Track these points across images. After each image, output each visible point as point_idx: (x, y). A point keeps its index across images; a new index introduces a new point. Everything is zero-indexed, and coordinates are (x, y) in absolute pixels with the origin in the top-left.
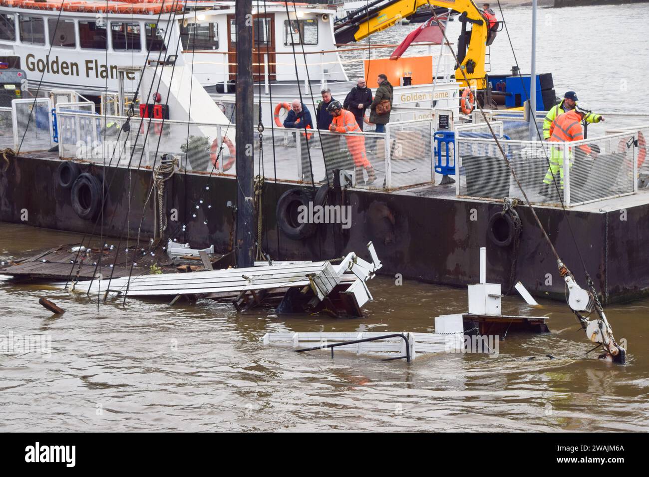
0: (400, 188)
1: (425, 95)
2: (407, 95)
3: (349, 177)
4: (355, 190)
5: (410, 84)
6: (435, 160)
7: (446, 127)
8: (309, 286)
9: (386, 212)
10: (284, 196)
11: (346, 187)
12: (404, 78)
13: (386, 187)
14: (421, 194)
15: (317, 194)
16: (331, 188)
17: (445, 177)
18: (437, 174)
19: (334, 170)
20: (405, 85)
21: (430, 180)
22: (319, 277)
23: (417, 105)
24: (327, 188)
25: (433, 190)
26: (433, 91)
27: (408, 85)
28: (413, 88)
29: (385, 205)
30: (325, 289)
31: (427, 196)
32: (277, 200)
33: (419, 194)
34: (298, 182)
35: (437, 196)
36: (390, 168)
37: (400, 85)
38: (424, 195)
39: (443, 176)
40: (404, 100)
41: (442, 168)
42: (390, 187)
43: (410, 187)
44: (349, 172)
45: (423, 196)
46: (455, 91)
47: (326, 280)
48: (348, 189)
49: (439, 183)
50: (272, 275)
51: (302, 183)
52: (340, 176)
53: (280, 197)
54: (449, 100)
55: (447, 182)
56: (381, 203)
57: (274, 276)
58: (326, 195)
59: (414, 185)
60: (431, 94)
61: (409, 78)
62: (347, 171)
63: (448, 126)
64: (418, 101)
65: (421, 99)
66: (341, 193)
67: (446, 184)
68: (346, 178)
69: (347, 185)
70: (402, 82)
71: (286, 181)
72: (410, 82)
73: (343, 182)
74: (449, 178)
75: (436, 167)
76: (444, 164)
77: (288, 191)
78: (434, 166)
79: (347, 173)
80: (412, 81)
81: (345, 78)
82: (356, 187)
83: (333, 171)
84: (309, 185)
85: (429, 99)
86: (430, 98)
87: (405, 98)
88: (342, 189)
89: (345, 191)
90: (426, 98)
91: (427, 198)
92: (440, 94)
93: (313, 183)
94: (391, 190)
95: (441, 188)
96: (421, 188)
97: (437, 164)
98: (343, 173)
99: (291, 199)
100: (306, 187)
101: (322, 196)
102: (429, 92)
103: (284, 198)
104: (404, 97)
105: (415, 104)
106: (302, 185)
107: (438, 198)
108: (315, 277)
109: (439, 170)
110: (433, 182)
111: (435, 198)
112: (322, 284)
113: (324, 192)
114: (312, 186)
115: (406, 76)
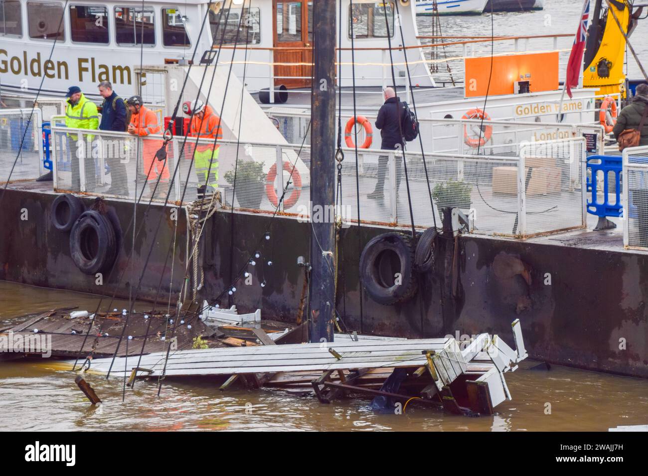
0: (538, 235)
1: (549, 106)
2: (524, 107)
3: (464, 218)
4: (473, 236)
5: (528, 91)
6: (588, 197)
7: (593, 151)
9: (519, 268)
10: (371, 243)
11: (460, 231)
12: (520, 83)
13: (517, 233)
14: (571, 242)
15: (420, 240)
16: (438, 233)
17: (602, 219)
18: (589, 215)
19: (444, 208)
20: (520, 92)
21: (579, 224)
22: (440, 357)
23: (537, 119)
24: (433, 234)
25: (585, 238)
26: (562, 100)
27: (525, 92)
28: (532, 96)
29: (517, 257)
31: (580, 246)
32: (361, 251)
33: (567, 243)
34: (390, 225)
35: (595, 246)
36: (524, 207)
37: (513, 92)
38: (575, 244)
39: (599, 218)
40: (520, 113)
41: (598, 207)
42: (523, 233)
43: (551, 233)
44: (464, 212)
45: (574, 246)
46: (590, 100)
48: (463, 235)
49: (594, 228)
50: (370, 352)
51: (397, 226)
52: (453, 217)
53: (365, 245)
54: (582, 113)
55: (605, 227)
56: (510, 255)
57: (373, 354)
58: (432, 243)
59: (557, 231)
60: (557, 105)
61: (527, 83)
62: (461, 210)
63: (595, 148)
64: (540, 114)
65: (544, 112)
66: (454, 240)
67: (603, 229)
68: (461, 220)
69: (462, 229)
70: (517, 88)
71: (373, 223)
72: (528, 88)
73: (456, 226)
74: (608, 220)
75: (588, 206)
76: (600, 201)
77: (378, 236)
78: (586, 204)
79: (462, 213)
80: (530, 87)
81: (432, 83)
82: (474, 232)
83: (442, 209)
84: (406, 229)
85: (555, 110)
87: (521, 111)
88: (455, 234)
89: (459, 238)
90: (551, 111)
91: (580, 249)
92: (570, 104)
93: (413, 226)
94: (527, 236)
95: (596, 236)
96: (568, 235)
97: (590, 202)
98: (456, 213)
99: (381, 247)
100: (403, 231)
101: (427, 243)
102: (555, 103)
103: (372, 247)
104: (520, 109)
105: (534, 118)
106: (397, 228)
107: (597, 248)
108: (434, 356)
109: (594, 209)
110: (584, 226)
111: (592, 248)
113: (430, 239)
114: (411, 230)
115: (522, 80)
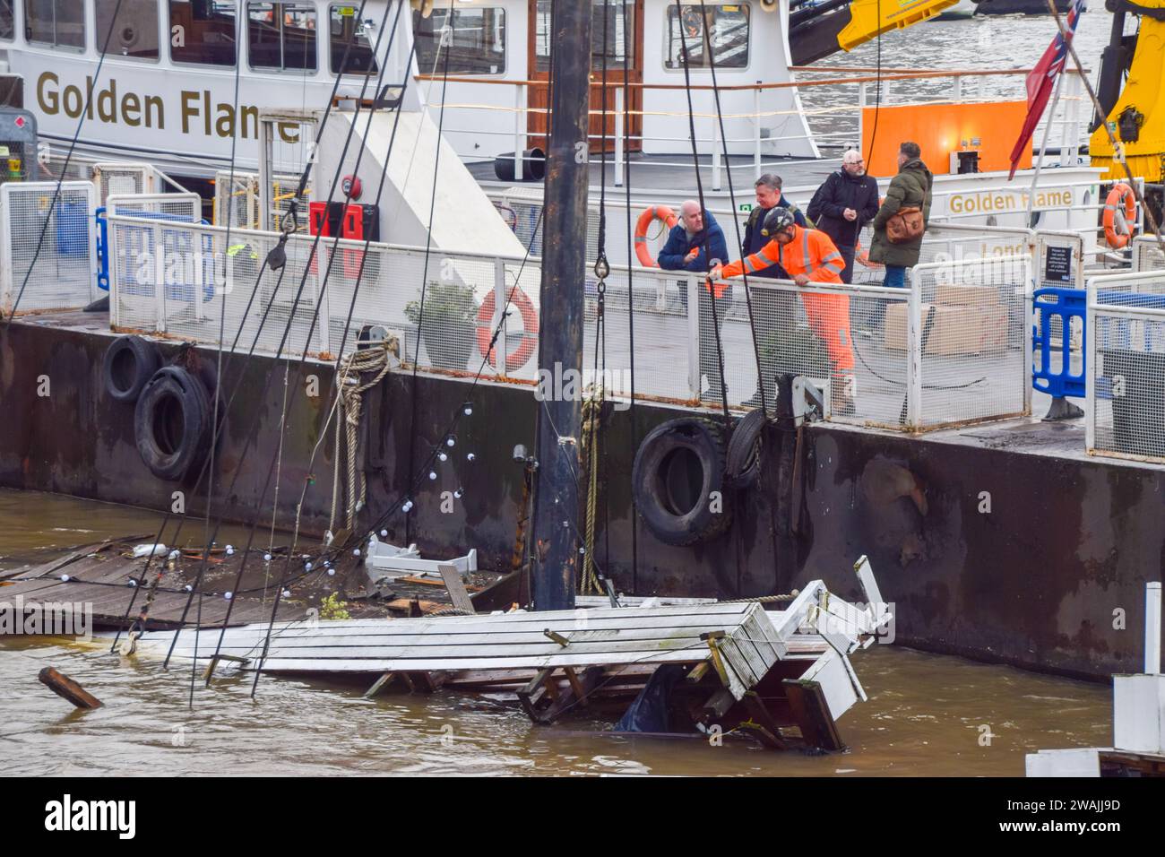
0: (943, 427)
1: (1011, 197)
2: (965, 198)
3: (816, 395)
4: (829, 426)
5: (975, 170)
6: (1034, 359)
7: (1064, 277)
8: (708, 662)
9: (906, 484)
10: (653, 436)
11: (807, 418)
12: (961, 155)
13: (907, 423)
14: (997, 441)
15: (735, 433)
16: (770, 421)
17: (1058, 401)
18: (1036, 393)
19: (780, 376)
20: (961, 171)
21: (1019, 408)
22: (734, 641)
23: (991, 221)
24: (760, 420)
25: (1026, 436)
26: (1034, 187)
27: (969, 172)
28: (982, 179)
29: (904, 467)
30: (748, 671)
31: (1011, 449)
32: (635, 447)
33: (990, 442)
34: (688, 404)
35: (1037, 449)
36: (919, 377)
37: (948, 172)
38: (1003, 445)
39: (1054, 399)
40: (957, 208)
41: (1052, 379)
42: (916, 423)
43: (968, 423)
44: (816, 383)
45: (1000, 448)
46: (1089, 188)
47: (750, 648)
48: (812, 425)
49: (1043, 416)
50: (618, 630)
51: (700, 406)
52: (794, 391)
53: (642, 437)
54: (1072, 212)
55: (1062, 415)
56: (893, 460)
57: (623, 634)
58: (757, 437)
59: (977, 420)
60: (1026, 196)
61: (973, 155)
62: (810, 379)
63: (1068, 274)
64: (995, 210)
65: (1002, 208)
66: (795, 433)
67: (1059, 418)
68: (809, 398)
69: (811, 414)
70: (955, 163)
71: (660, 400)
72: (975, 164)
73: (800, 407)
74: (1069, 404)
75: (1035, 378)
76: (1056, 368)
77: (664, 424)
78: (1032, 373)
79: (810, 385)
80: (979, 162)
81: (813, 152)
82: (832, 419)
83: (776, 378)
84: (716, 412)
85: (1021, 206)
86: (1024, 205)
87: (960, 205)
88: (798, 423)
89: (805, 429)
90: (1014, 207)
91: (1011, 453)
92: (1049, 195)
93: (726, 407)
94: (922, 429)
95: (1048, 427)
96: (996, 428)
97: (1039, 369)
98: (800, 383)
99: (670, 443)
100: (708, 416)
101: (749, 437)
102: (1022, 191)
103: (654, 442)
104: (957, 201)
105: (986, 218)
106: (699, 410)
107: (1039, 453)
108: (724, 641)
109: (1044, 383)
110: (1026, 412)
111: (1030, 453)
112: (742, 660)
113: (753, 430)
114: (722, 413)
115: (965, 150)
